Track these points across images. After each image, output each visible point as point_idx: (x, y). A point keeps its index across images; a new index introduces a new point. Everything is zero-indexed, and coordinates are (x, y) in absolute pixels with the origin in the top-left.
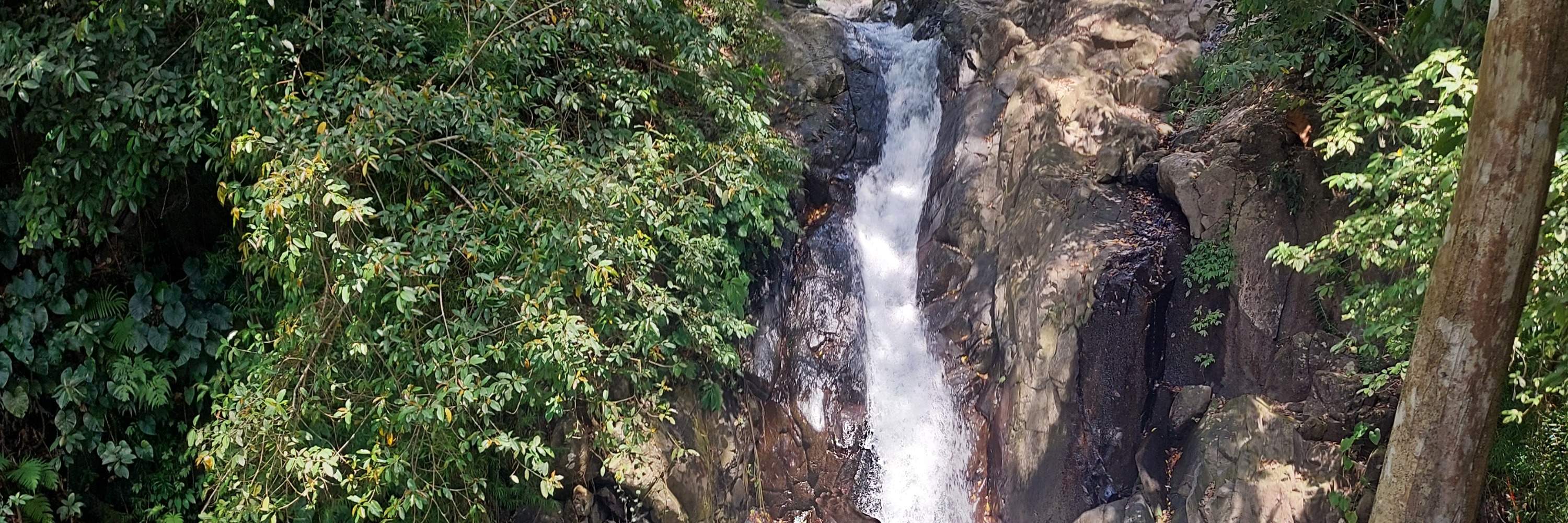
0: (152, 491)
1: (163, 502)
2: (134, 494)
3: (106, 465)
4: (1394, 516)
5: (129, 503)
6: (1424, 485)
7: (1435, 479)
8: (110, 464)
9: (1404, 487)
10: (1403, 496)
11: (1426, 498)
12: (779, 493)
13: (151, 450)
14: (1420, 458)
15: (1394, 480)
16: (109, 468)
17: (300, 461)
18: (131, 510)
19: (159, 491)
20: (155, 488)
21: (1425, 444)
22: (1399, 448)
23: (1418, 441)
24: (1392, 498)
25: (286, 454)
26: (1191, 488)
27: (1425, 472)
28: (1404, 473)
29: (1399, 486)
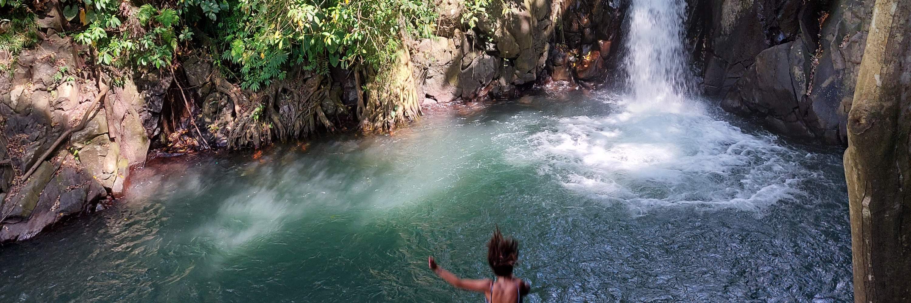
0: (228, 27)
1: (234, 33)
2: (219, 28)
3: (205, 13)
4: (877, 56)
5: (216, 33)
6: (898, 34)
7: (905, 31)
8: (207, 12)
9: (883, 36)
10: (883, 41)
11: (899, 44)
12: (573, 34)
13: (228, 6)
14: (894, 16)
15: (877, 30)
16: (206, 15)
17: (295, 11)
18: (217, 37)
19: (232, 27)
20: (230, 26)
21: (898, 6)
22: (880, 9)
23: (893, 5)
24: (876, 43)
25: (289, 8)
26: (834, 36)
27: (899, 26)
28: (883, 26)
29: (880, 34)
